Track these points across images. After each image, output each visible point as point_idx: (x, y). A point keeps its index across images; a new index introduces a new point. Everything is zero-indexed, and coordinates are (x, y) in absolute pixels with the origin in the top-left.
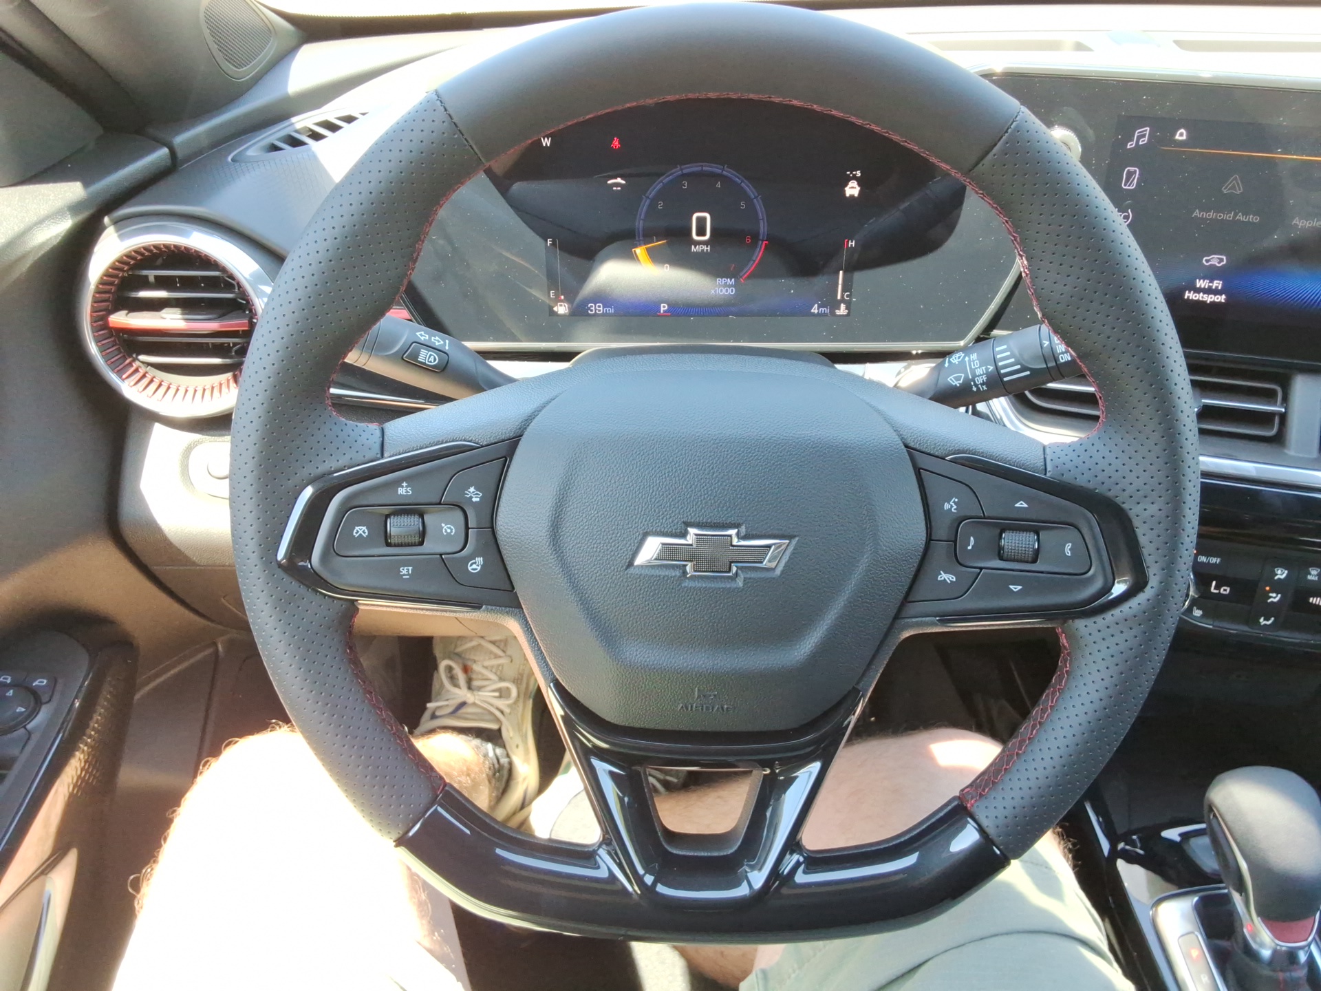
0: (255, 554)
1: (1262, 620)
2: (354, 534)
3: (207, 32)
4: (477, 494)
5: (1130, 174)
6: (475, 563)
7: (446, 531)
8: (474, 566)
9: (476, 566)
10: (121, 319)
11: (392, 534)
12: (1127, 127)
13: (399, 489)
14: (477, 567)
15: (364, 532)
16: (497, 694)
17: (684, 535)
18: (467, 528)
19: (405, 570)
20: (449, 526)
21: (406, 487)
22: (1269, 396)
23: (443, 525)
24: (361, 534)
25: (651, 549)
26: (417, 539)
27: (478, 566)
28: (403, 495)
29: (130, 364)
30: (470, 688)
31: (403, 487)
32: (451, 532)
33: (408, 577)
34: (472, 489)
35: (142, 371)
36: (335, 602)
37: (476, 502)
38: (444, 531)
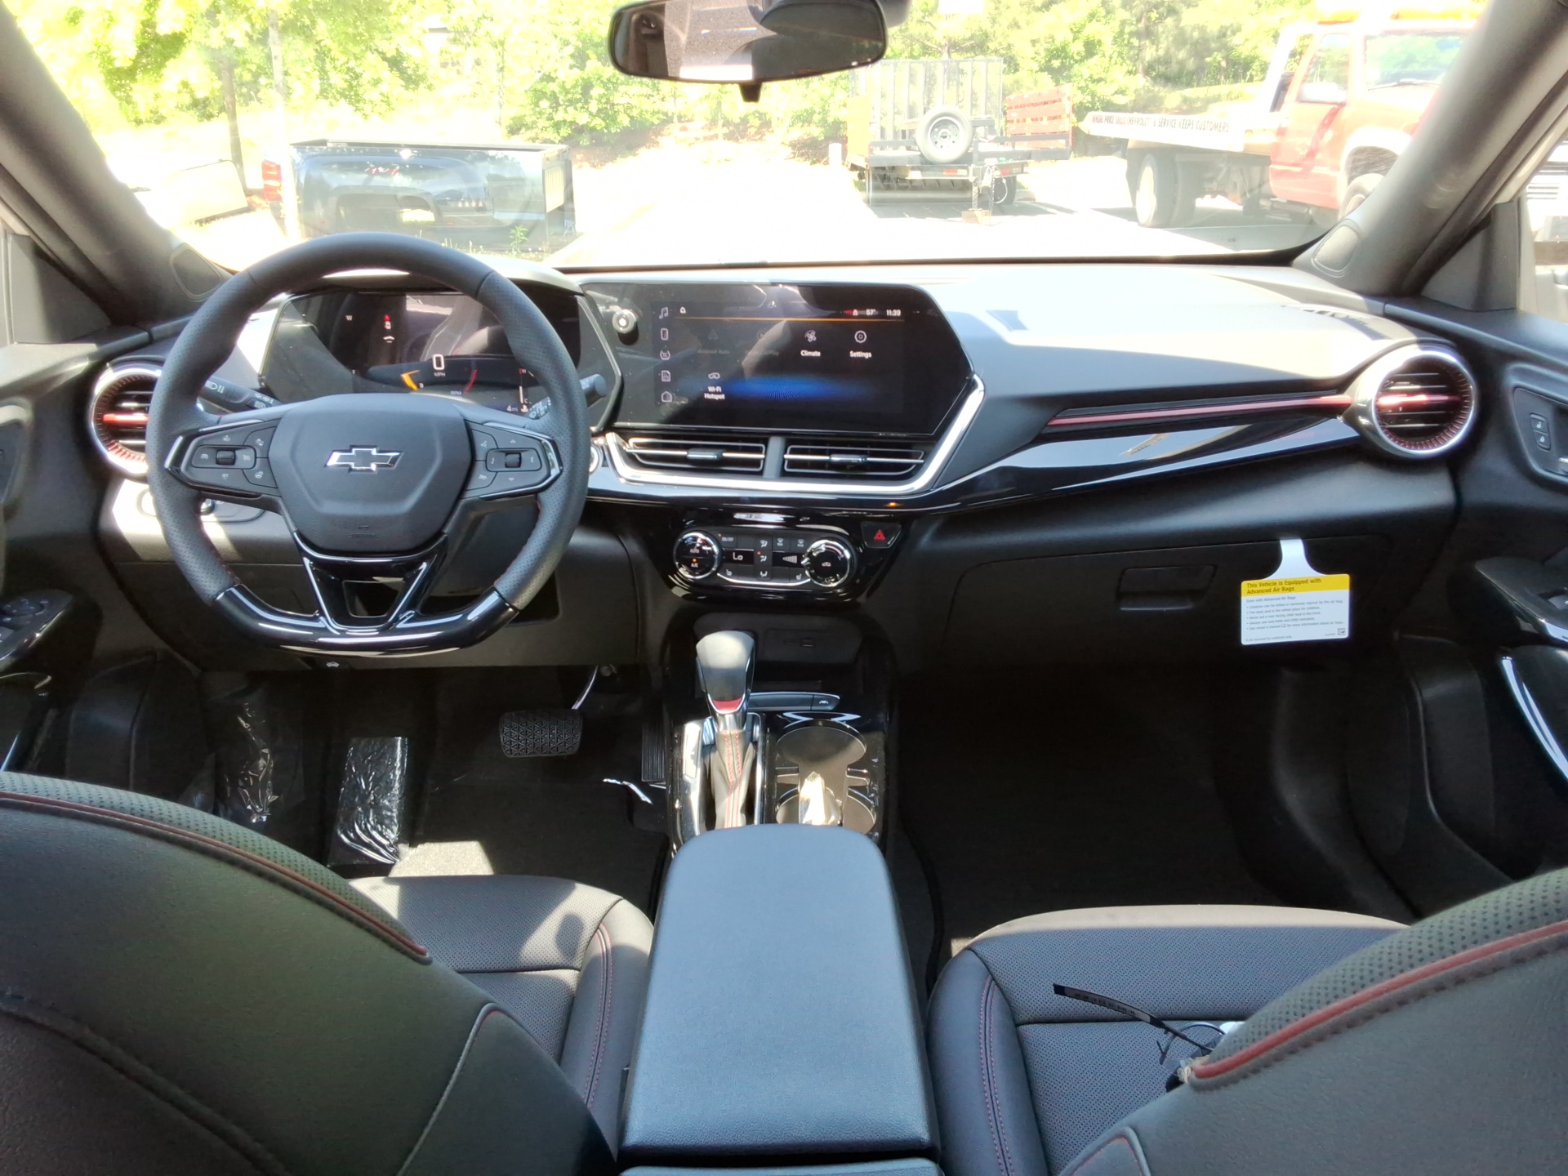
1: (761, 573)
2: (202, 457)
3: (174, 271)
4: (261, 442)
5: (664, 332)
9: (259, 475)
10: (110, 417)
12: (656, 307)
15: (206, 457)
17: (350, 451)
18: (256, 457)
20: (247, 456)
22: (758, 450)
23: (244, 456)
25: (335, 459)
29: (113, 444)
34: (259, 440)
35: (120, 448)
37: (260, 446)
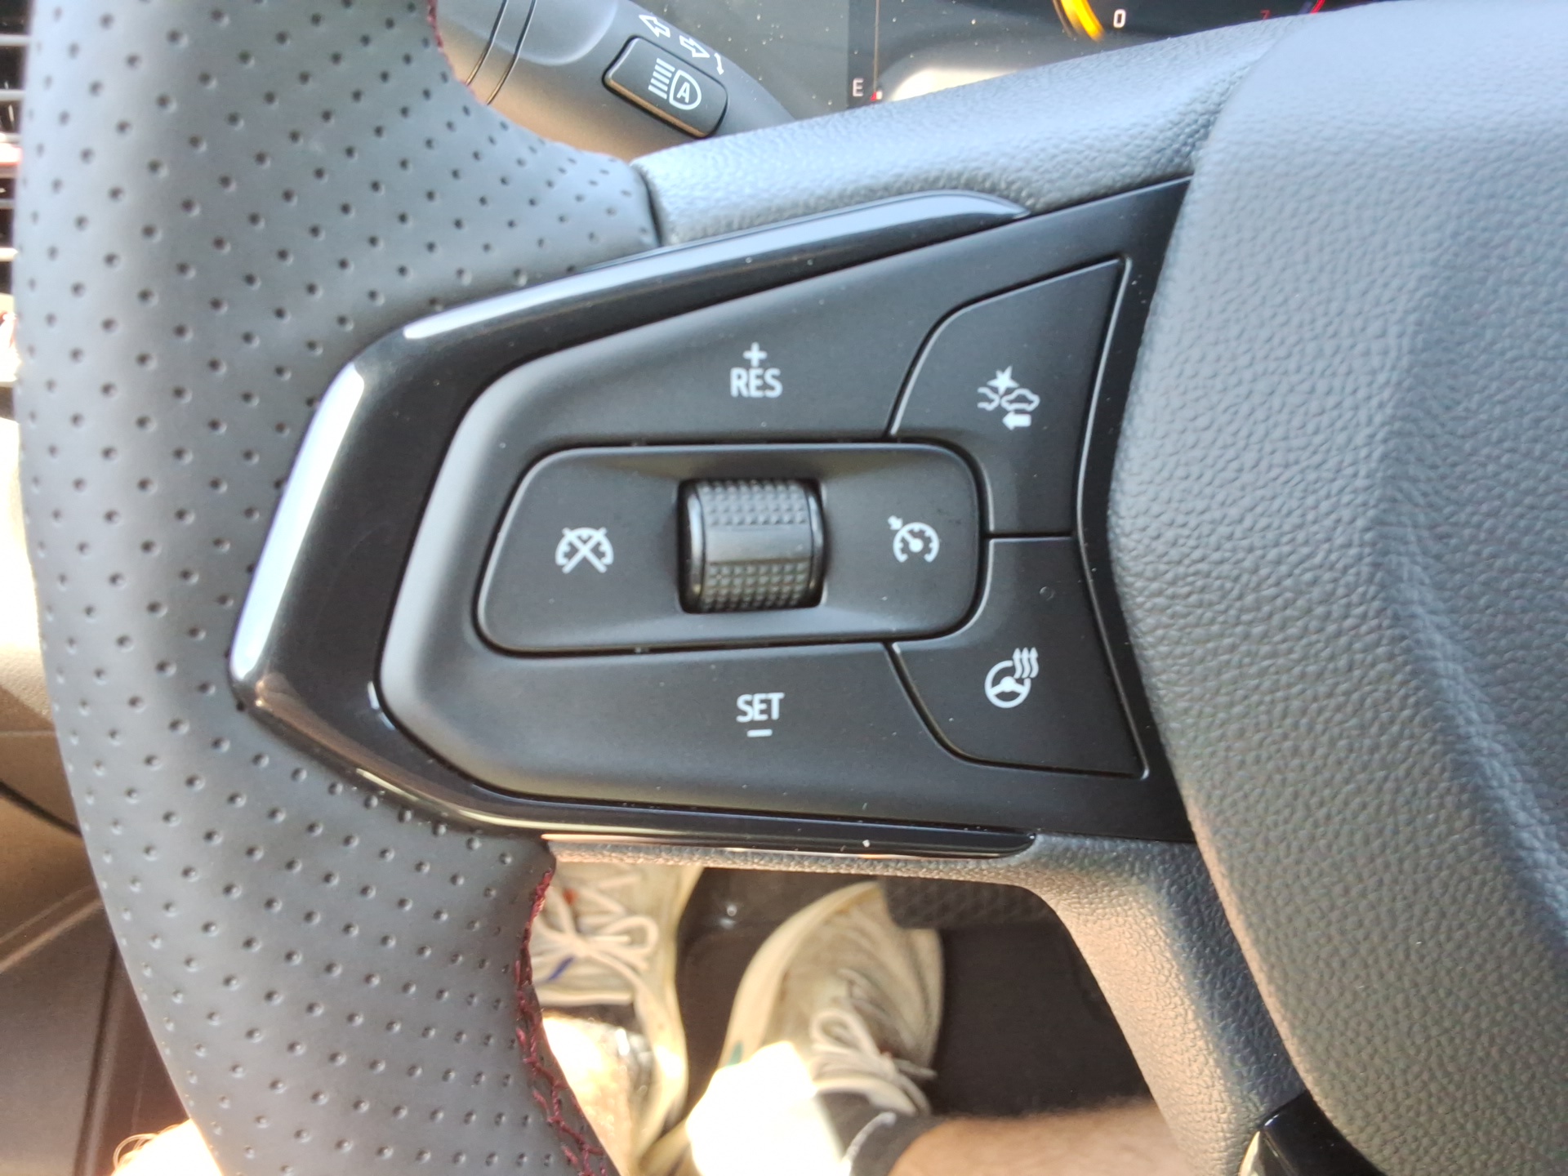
0: (129, 649)
2: (560, 559)
4: (1022, 399)
6: (1010, 671)
7: (906, 549)
8: (1008, 684)
11: (711, 557)
13: (735, 372)
14: (1017, 688)
15: (599, 554)
16: (625, 939)
18: (982, 534)
19: (758, 706)
20: (917, 526)
21: (764, 365)
23: (895, 523)
24: (585, 561)
26: (799, 582)
27: (1020, 681)
28: (750, 399)
30: (579, 930)
31: (747, 365)
32: (927, 549)
33: (767, 733)
34: (1004, 380)
36: (477, 844)
37: (1019, 430)
38: (897, 546)
